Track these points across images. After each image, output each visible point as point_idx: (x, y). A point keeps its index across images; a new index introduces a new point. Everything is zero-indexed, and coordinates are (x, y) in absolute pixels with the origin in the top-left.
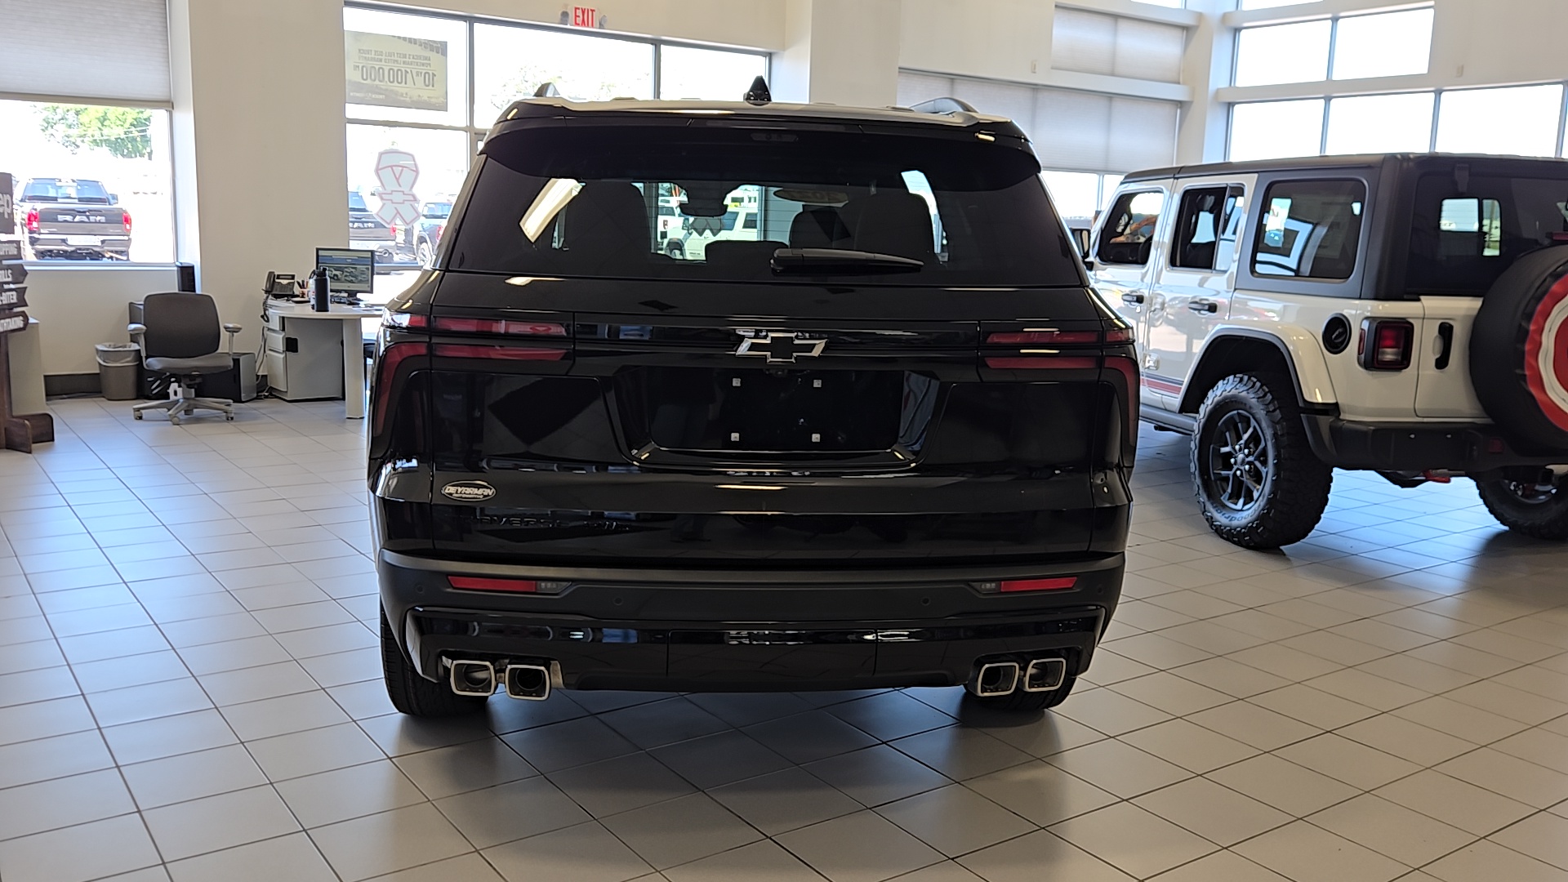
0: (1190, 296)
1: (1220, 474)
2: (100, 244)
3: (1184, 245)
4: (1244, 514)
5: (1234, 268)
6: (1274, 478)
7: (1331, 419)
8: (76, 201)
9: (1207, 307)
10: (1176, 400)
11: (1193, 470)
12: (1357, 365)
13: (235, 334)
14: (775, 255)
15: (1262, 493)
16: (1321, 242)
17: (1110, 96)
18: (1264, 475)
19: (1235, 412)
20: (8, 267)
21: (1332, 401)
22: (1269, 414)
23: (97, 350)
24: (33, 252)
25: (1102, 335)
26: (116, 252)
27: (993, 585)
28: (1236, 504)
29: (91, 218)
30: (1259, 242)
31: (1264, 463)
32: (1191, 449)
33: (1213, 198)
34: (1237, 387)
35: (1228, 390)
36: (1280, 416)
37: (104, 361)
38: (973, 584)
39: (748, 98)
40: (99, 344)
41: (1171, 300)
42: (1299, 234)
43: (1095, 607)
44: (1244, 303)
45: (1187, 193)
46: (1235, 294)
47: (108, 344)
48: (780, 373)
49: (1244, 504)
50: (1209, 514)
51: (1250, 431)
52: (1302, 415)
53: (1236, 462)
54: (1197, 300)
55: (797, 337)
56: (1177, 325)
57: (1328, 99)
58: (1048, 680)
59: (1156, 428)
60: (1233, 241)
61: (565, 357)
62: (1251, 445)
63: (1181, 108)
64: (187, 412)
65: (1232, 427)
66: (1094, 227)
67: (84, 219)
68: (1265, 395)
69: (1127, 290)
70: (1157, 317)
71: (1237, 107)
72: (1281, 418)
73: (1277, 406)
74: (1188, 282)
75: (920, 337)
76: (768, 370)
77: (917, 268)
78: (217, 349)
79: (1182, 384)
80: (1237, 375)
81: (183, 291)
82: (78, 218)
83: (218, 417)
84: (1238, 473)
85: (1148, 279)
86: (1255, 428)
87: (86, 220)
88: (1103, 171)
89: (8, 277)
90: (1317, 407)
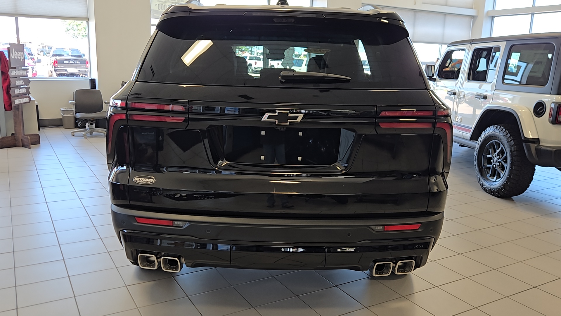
0: (475, 92)
1: (487, 166)
2: (78, 71)
3: (474, 72)
4: (496, 183)
5: (495, 81)
6: (510, 169)
7: (536, 145)
8: (71, 56)
9: (483, 97)
10: (468, 135)
11: (475, 164)
12: (548, 122)
13: (108, 104)
14: (281, 75)
15: (504, 175)
16: (531, 70)
17: (445, 14)
18: (505, 168)
19: (494, 141)
20: (22, 79)
21: (537, 137)
22: (508, 142)
23: (61, 110)
24: (56, 74)
25: (435, 112)
26: (84, 74)
27: (381, 227)
28: (493, 179)
29: (75, 62)
30: (506, 71)
31: (506, 162)
32: (474, 155)
33: (486, 52)
34: (495, 130)
35: (491, 132)
36: (513, 143)
37: (63, 114)
38: (372, 227)
39: (278, 4)
40: (61, 108)
41: (468, 94)
42: (522, 67)
43: (429, 238)
44: (498, 95)
45: (475, 50)
46: (495, 92)
47: (65, 108)
48: (282, 129)
49: (496, 179)
50: (481, 182)
51: (500, 148)
52: (523, 143)
53: (493, 162)
54: (478, 94)
55: (290, 113)
56: (470, 103)
57: (533, 14)
58: (407, 269)
59: (460, 146)
60: (495, 70)
61: (185, 121)
62: (500, 155)
63: (473, 18)
64: (91, 133)
65: (492, 147)
66: (436, 64)
67: (73, 62)
68: (507, 134)
69: (449, 90)
70: (461, 100)
71: (496, 18)
72: (514, 144)
73: (512, 139)
74: (475, 87)
75: (356, 113)
76: (277, 128)
77: (348, 81)
78: (102, 110)
79: (471, 129)
80: (495, 126)
81: (91, 88)
82: (71, 62)
83: (102, 135)
84: (494, 166)
85: (458, 85)
86: (502, 148)
87: (73, 63)
88: (441, 43)
89: (22, 83)
90: (530, 140)
